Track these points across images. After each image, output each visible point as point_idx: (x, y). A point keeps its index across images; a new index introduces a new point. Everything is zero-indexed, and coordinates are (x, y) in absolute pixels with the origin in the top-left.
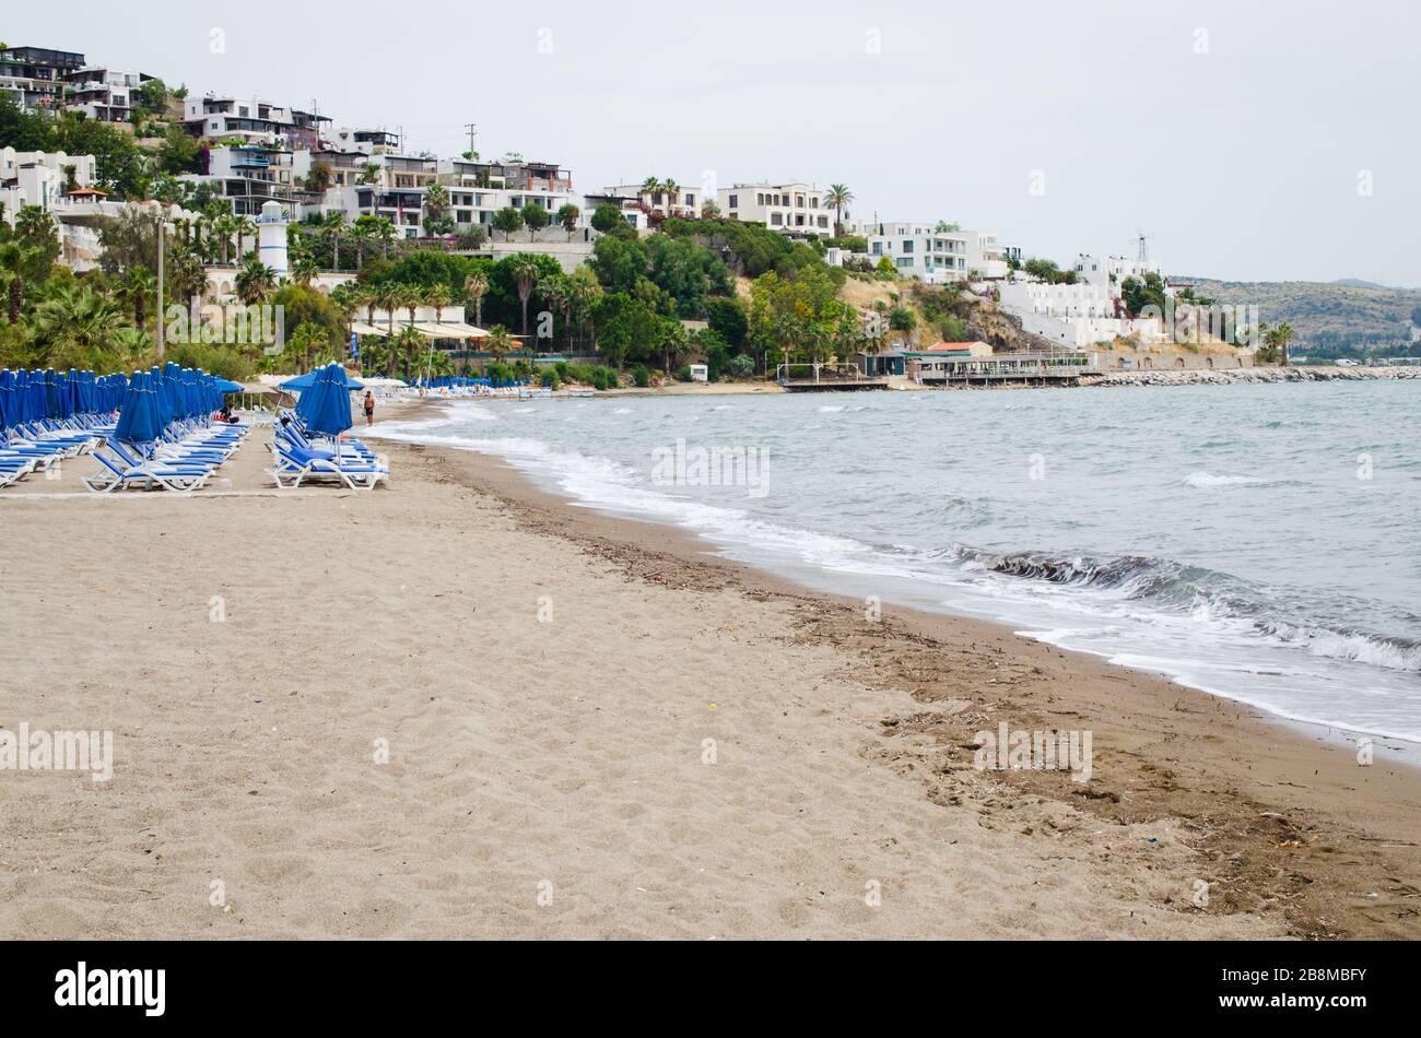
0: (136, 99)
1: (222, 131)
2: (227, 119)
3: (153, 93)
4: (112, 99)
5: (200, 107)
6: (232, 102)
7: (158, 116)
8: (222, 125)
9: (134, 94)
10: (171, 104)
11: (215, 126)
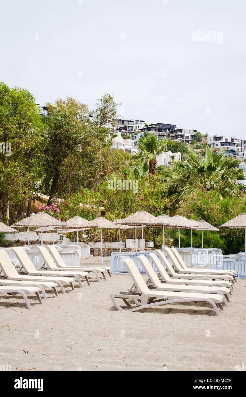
0: (192, 138)
1: (219, 146)
2: (221, 143)
3: (198, 135)
4: (185, 137)
5: (212, 139)
6: (223, 137)
7: (199, 143)
8: (220, 144)
9: (192, 136)
10: (203, 139)
11: (217, 145)
